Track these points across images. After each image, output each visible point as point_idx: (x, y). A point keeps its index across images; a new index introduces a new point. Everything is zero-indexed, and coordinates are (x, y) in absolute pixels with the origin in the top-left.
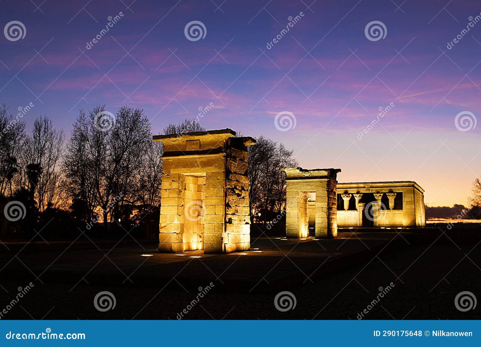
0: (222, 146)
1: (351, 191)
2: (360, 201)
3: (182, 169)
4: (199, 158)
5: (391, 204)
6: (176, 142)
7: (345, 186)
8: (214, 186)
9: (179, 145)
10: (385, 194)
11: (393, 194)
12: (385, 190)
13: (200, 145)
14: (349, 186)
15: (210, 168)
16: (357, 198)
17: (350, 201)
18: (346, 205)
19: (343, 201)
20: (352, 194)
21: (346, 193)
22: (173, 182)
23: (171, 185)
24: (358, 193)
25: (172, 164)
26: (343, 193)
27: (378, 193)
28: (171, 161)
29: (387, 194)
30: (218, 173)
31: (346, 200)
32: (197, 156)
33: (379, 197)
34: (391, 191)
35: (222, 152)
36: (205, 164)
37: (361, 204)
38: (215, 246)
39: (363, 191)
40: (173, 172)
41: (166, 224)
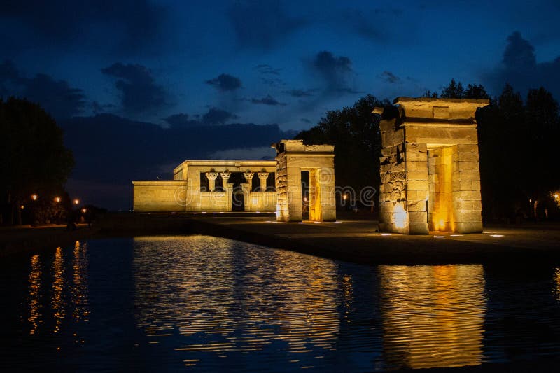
0: (474, 117)
1: (218, 169)
2: (229, 181)
3: (431, 139)
4: (449, 128)
5: (264, 186)
6: (421, 108)
7: (212, 163)
8: (469, 160)
9: (424, 111)
10: (256, 173)
11: (265, 174)
12: (258, 169)
13: (450, 114)
14: (216, 162)
15: (462, 140)
16: (225, 178)
17: (216, 181)
18: (212, 186)
19: (208, 180)
20: (219, 173)
21: (213, 171)
22: (421, 154)
23: (418, 156)
24: (226, 172)
25: (418, 132)
26: (209, 170)
27: (250, 172)
28: (417, 128)
29: (258, 174)
30: (472, 146)
31: (212, 179)
32: (448, 125)
33: (249, 177)
34: (264, 171)
35: (473, 123)
36: (457, 135)
37: (231, 185)
38: (474, 225)
39: (232, 169)
40: (419, 141)
41: (415, 202)
